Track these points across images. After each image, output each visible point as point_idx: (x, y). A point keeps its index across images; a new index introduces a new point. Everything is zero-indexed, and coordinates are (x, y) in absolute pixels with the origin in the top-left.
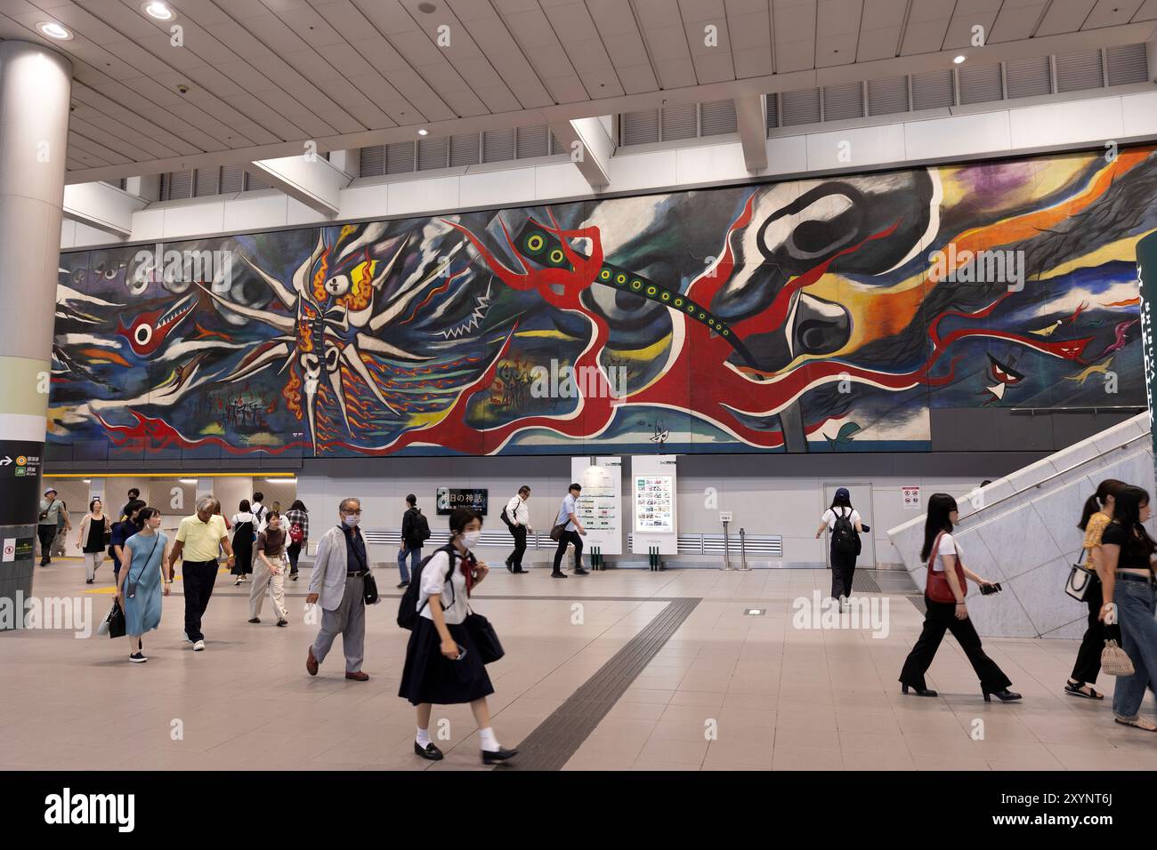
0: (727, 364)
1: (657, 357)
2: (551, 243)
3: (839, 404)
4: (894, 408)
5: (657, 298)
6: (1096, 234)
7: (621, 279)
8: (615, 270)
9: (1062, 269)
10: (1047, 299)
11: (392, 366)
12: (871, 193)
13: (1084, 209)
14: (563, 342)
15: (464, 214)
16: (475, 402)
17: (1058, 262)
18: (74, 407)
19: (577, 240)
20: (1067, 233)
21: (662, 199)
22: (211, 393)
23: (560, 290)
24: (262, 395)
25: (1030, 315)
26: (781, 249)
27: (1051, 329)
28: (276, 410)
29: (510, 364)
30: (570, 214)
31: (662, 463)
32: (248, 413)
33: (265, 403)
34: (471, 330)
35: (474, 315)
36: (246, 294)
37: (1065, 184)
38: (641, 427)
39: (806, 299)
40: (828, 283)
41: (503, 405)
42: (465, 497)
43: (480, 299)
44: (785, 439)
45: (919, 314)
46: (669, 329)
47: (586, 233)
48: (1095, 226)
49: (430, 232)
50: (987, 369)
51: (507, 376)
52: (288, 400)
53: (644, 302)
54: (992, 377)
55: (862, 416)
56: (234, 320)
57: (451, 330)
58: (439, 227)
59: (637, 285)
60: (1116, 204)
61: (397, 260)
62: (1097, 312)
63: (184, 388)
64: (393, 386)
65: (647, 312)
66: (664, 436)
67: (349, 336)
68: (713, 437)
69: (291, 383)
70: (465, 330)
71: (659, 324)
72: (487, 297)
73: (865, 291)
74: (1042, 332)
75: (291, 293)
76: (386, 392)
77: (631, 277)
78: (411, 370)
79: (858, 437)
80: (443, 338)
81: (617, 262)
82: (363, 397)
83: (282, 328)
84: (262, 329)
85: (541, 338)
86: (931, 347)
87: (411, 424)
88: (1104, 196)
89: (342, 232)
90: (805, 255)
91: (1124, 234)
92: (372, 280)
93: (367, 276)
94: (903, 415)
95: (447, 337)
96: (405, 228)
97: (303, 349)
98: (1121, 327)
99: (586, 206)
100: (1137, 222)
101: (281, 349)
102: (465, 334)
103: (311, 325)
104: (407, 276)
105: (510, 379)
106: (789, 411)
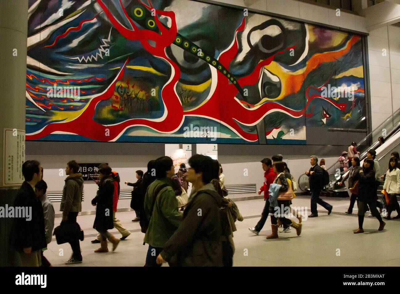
0: (235, 98)
1: (204, 91)
2: (148, 15)
3: (278, 122)
4: (295, 126)
5: (204, 58)
6: (348, 64)
7: (186, 44)
8: (184, 39)
9: (340, 76)
11: (39, 76)
12: (287, 29)
13: (345, 54)
14: (155, 75)
16: (101, 107)
17: (339, 72)
19: (163, 17)
20: (341, 62)
21: (205, 6)
23: (153, 44)
29: (124, 85)
34: (98, 59)
35: (100, 50)
37: (341, 43)
39: (266, 72)
40: (274, 66)
41: (118, 111)
42: (93, 169)
43: (104, 40)
44: (258, 139)
45: (302, 86)
46: (209, 77)
47: (167, 14)
48: (348, 61)
50: (322, 112)
51: (122, 92)
53: (198, 60)
54: (323, 115)
55: (285, 128)
57: (83, 57)
59: (194, 49)
60: (352, 54)
64: (39, 90)
65: (199, 66)
68: (230, 135)
70: (93, 58)
71: (205, 73)
72: (109, 40)
73: (286, 72)
74: (336, 99)
76: (34, 94)
77: (191, 44)
78: (54, 81)
79: (284, 137)
80: (77, 62)
81: (184, 35)
85: (142, 71)
86: (306, 100)
87: (54, 118)
88: (349, 50)
90: (265, 51)
94: (298, 129)
95: (80, 61)
102: (94, 62)
104: (51, 14)
105: (124, 94)
106: (260, 124)
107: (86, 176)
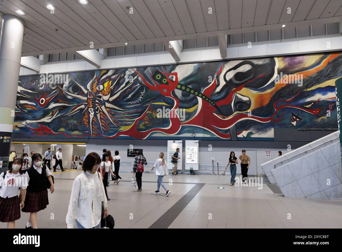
0: (214, 114)
1: (194, 111)
2: (163, 77)
3: (247, 126)
4: (263, 128)
5: (194, 94)
6: (324, 78)
7: (184, 88)
8: (182, 85)
9: (313, 88)
10: (309, 96)
11: (116, 112)
12: (257, 64)
13: (320, 70)
15: (138, 68)
16: (139, 123)
17: (312, 86)
18: (21, 122)
19: (171, 76)
20: (315, 77)
21: (196, 65)
22: (62, 119)
23: (165, 91)
24: (76, 120)
25: (304, 101)
26: (231, 80)
27: (310, 106)
28: (81, 124)
29: (150, 112)
30: (169, 69)
31: (194, 143)
32: (72, 125)
33: (77, 122)
34: (139, 102)
35: (140, 98)
36: (73, 90)
37: (315, 63)
38: (188, 132)
39: (238, 95)
40: (244, 90)
41: (147, 125)
42: (136, 151)
43: (142, 93)
44: (231, 137)
45: (271, 100)
46: (197, 103)
47: (173, 74)
48: (323, 75)
49: (128, 73)
50: (291, 117)
52: (84, 121)
53: (190, 95)
54: (292, 119)
55: (254, 130)
56: (69, 97)
57: (133, 102)
58: (130, 71)
59: (188, 90)
60: (330, 69)
61: (117, 81)
62: (324, 101)
63: (54, 117)
64: (115, 118)
65: (191, 98)
66: (195, 135)
67: (103, 103)
68: (210, 135)
69: (85, 117)
70: (137, 102)
71: (194, 101)
72: (144, 92)
73: (255, 93)
74: (307, 106)
75: (86, 90)
76: (113, 119)
77: (186, 87)
78: (121, 113)
79: (253, 136)
80: (130, 104)
81: (182, 83)
82: (106, 121)
83: (83, 100)
84: (77, 100)
85: (160, 105)
86: (274, 110)
87: (120, 129)
88: (326, 67)
89: (102, 72)
90: (238, 82)
91: (332, 78)
92: (110, 86)
93: (109, 86)
94: (266, 130)
95: (132, 104)
96: (120, 71)
97: (89, 107)
98: (331, 106)
99: (174, 66)
100: (336, 74)
101: (83, 106)
103: (92, 99)
104: (121, 86)
105: (150, 117)
106: (232, 128)
107: (133, 154)
